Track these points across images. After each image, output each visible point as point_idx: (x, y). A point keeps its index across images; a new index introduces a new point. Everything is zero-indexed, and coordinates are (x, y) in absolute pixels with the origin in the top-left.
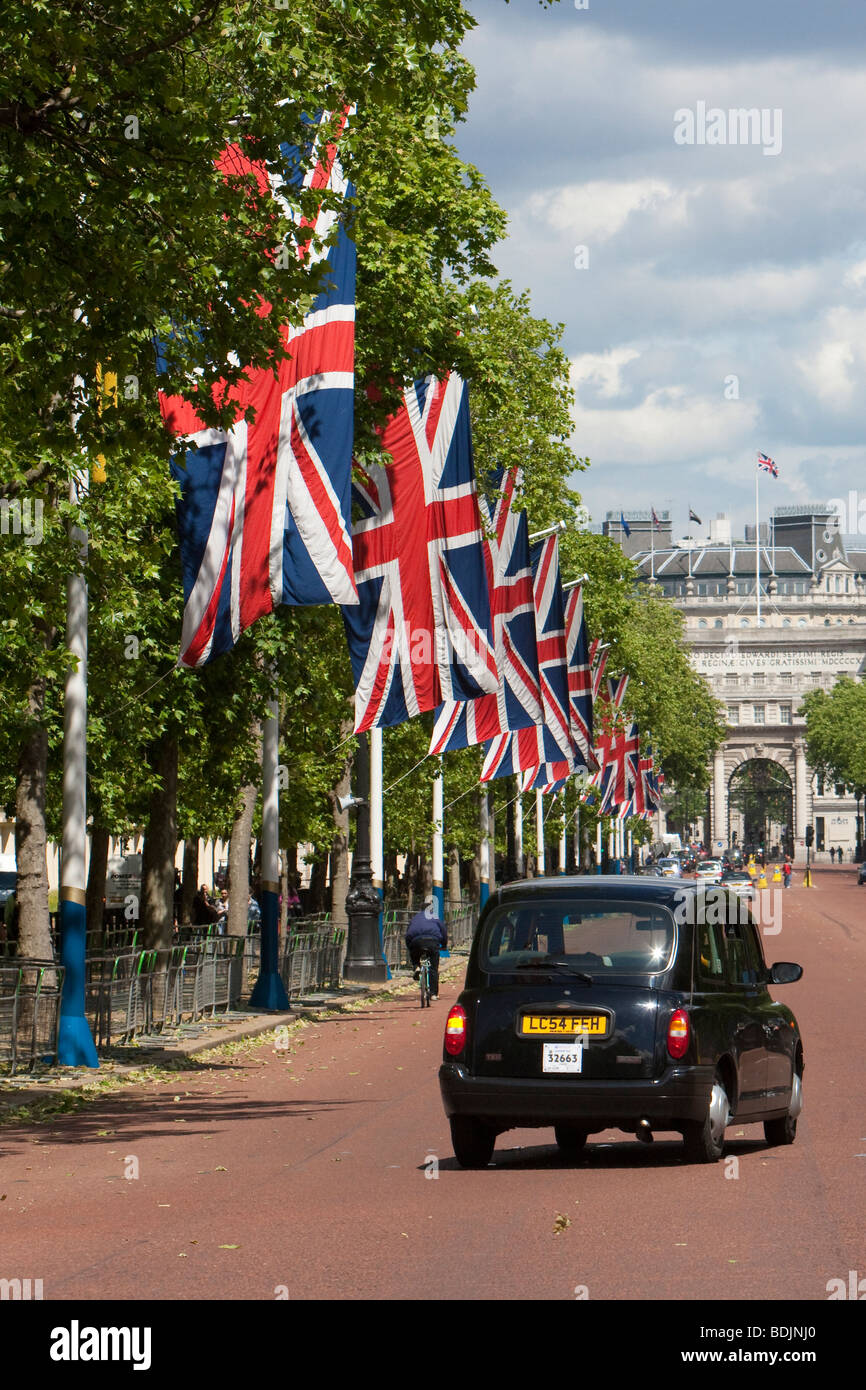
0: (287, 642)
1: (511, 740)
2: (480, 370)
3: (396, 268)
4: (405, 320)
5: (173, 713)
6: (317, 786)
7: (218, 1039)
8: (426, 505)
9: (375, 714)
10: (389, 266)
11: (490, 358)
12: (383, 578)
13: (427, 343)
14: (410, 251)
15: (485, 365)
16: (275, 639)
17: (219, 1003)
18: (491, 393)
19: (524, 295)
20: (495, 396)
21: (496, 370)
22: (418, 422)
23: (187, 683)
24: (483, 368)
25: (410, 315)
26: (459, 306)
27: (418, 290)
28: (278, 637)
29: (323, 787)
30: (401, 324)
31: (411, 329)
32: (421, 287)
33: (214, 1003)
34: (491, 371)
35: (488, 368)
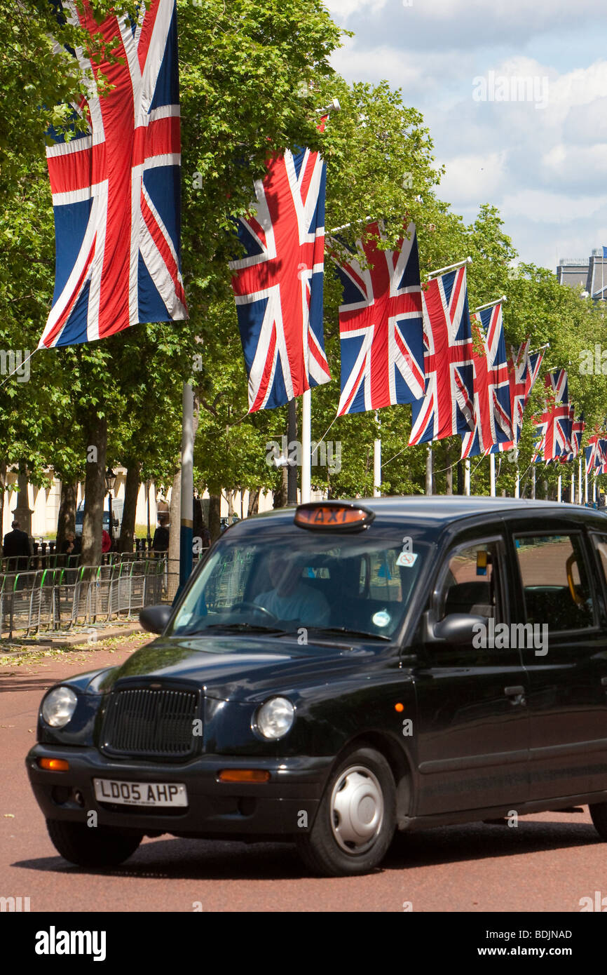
0: (181, 345)
1: (433, 416)
2: (324, 146)
3: (256, 70)
4: (266, 109)
5: (90, 400)
6: (255, 450)
7: (107, 634)
8: (300, 245)
9: (263, 398)
10: (252, 69)
11: (332, 137)
12: (268, 298)
13: (283, 126)
14: (268, 58)
15: (328, 142)
16: (172, 343)
17: (133, 608)
18: (331, 163)
19: (396, 92)
20: (334, 165)
21: (335, 145)
22: (295, 185)
23: (102, 377)
24: (326, 144)
25: (269, 105)
26: (315, 98)
27: (276, 88)
28: (175, 342)
29: (259, 451)
30: (263, 112)
31: (270, 116)
32: (278, 85)
33: (129, 607)
34: (332, 146)
35: (330, 145)
